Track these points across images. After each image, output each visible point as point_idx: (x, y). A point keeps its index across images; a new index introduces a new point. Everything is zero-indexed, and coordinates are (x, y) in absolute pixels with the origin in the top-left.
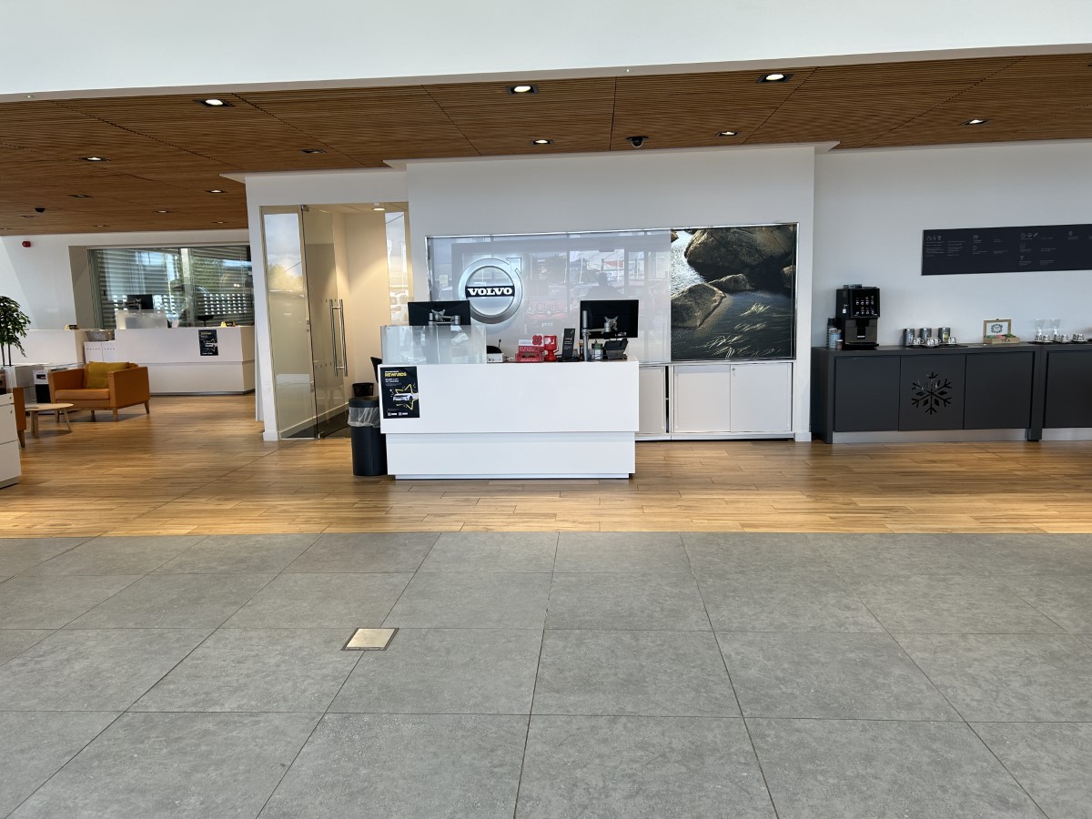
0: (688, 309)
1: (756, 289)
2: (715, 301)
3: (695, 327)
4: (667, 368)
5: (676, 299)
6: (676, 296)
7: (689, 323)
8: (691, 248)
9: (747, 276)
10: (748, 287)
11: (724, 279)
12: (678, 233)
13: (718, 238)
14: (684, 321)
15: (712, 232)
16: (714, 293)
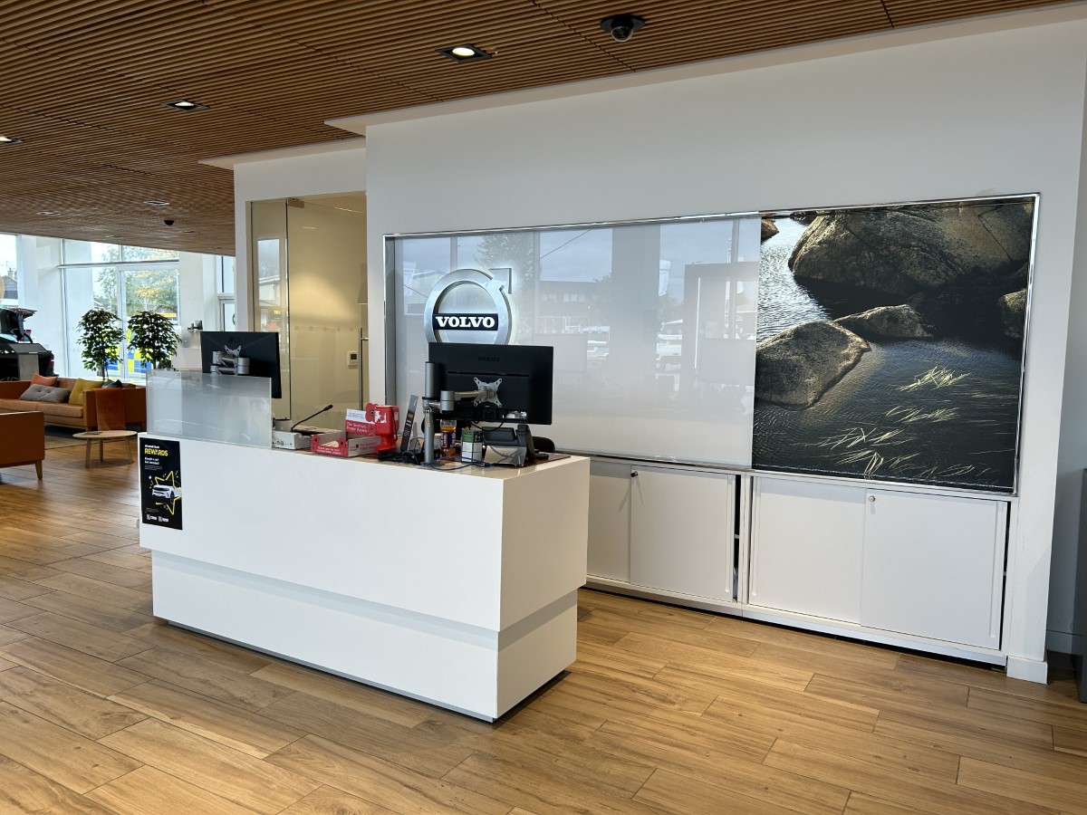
0: (791, 370)
1: (937, 336)
2: (847, 357)
3: (804, 407)
4: (738, 478)
5: (768, 350)
6: (769, 342)
7: (793, 397)
8: (802, 252)
9: (917, 309)
10: (919, 332)
11: (867, 314)
12: (778, 224)
13: (858, 230)
14: (782, 391)
15: (847, 216)
16: (844, 341)
